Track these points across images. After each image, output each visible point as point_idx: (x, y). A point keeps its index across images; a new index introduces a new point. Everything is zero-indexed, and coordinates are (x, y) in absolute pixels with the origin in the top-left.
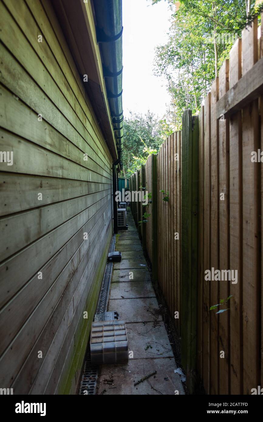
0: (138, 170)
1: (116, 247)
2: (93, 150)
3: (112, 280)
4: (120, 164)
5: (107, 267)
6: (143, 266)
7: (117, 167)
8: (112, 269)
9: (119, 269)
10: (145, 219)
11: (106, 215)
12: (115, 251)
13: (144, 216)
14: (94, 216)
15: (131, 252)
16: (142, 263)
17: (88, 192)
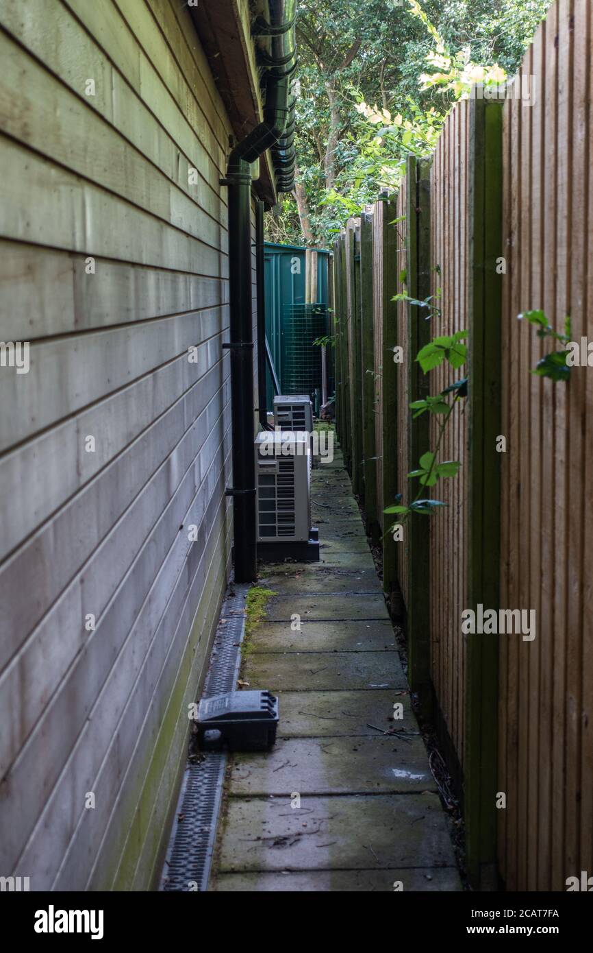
0: (385, 195)
1: (243, 663)
2: (109, 58)
3: (217, 856)
4: (275, 157)
5: (190, 782)
6: (406, 781)
7: (255, 170)
8: (219, 792)
9: (263, 797)
10: (427, 492)
11: (189, 466)
12: (240, 687)
13: (415, 473)
14: (113, 466)
15: (334, 697)
16: (403, 765)
17: (76, 321)
